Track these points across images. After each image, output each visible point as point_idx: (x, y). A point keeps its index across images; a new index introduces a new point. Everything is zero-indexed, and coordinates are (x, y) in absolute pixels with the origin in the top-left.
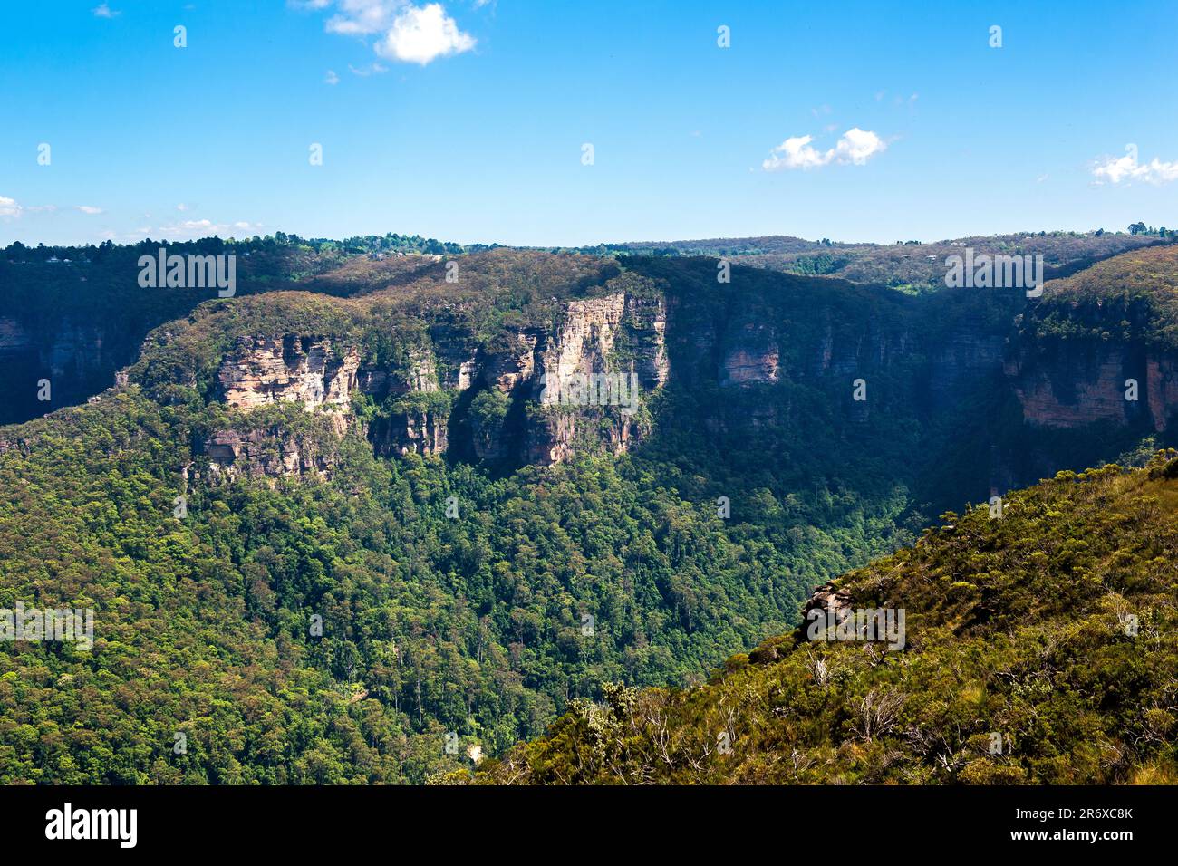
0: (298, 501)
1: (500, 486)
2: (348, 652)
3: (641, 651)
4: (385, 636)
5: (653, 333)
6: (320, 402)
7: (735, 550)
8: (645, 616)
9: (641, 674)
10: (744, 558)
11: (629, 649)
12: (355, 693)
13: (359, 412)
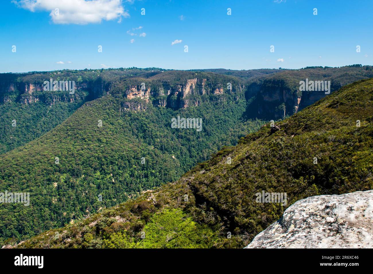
0: (141, 115)
1: (176, 112)
2: (151, 141)
3: (201, 139)
4: (157, 138)
5: (202, 85)
6: (144, 97)
7: (216, 122)
8: (201, 133)
9: (201, 143)
10: (218, 124)
11: (199, 139)
12: (152, 147)
13: (150, 99)
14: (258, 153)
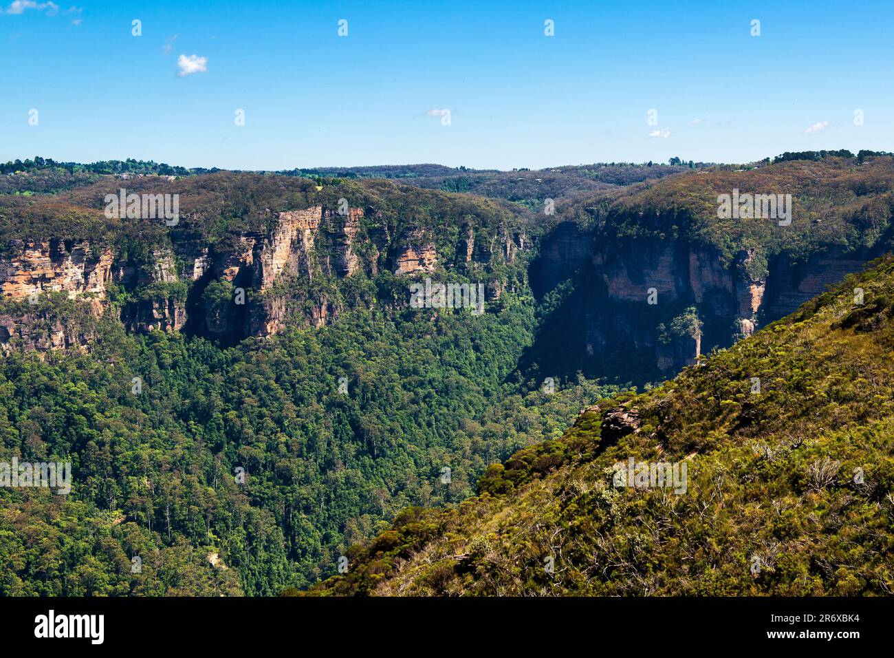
0: (64, 370)
1: (228, 353)
2: (109, 487)
3: (340, 474)
4: (139, 472)
5: (343, 236)
6: (80, 291)
7: (406, 396)
8: (341, 447)
9: (339, 491)
10: (414, 402)
11: (330, 473)
12: (115, 518)
13: (113, 299)
14: (508, 545)
